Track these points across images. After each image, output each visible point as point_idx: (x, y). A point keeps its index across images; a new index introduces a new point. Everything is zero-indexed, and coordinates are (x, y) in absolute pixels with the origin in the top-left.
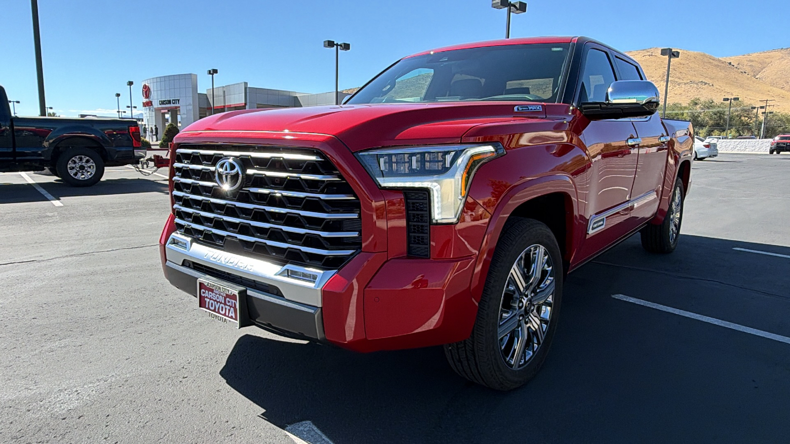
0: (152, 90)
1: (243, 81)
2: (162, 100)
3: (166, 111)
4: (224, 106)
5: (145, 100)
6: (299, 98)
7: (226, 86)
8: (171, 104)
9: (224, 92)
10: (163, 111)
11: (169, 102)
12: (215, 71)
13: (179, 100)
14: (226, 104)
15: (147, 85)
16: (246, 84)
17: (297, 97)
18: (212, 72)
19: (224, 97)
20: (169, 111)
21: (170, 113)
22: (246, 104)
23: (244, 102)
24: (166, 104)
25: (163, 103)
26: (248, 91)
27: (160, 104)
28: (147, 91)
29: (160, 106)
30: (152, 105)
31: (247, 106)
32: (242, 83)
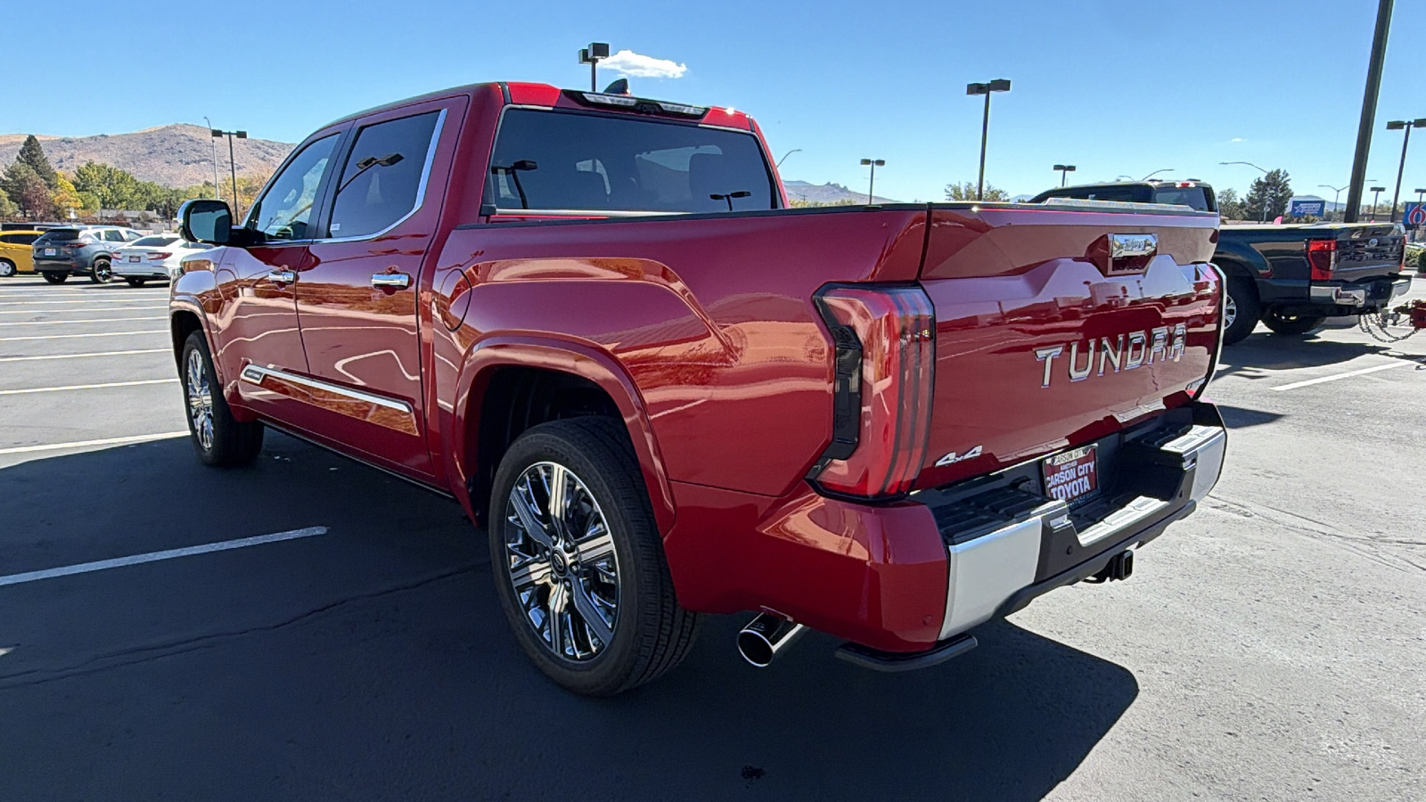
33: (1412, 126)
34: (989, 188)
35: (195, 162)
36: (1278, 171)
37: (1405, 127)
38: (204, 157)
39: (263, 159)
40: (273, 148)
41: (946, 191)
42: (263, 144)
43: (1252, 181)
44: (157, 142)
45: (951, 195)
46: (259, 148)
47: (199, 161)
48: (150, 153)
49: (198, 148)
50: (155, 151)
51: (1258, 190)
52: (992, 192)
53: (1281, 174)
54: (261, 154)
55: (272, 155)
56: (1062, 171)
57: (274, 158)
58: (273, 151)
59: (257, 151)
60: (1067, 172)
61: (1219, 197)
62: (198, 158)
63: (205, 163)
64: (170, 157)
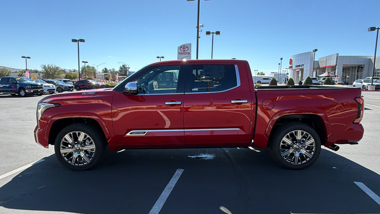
0: (293, 61)
1: (336, 53)
2: (297, 65)
3: (299, 70)
4: (326, 67)
5: (290, 66)
6: (372, 59)
7: (328, 56)
8: (300, 67)
9: (326, 59)
10: (297, 70)
11: (299, 66)
12: (316, 50)
13: (304, 65)
14: (327, 66)
15: (291, 59)
16: (338, 54)
17: (371, 59)
18: (314, 51)
19: (326, 62)
20: (300, 70)
21: (301, 71)
22: (336, 65)
23: (335, 64)
24: (298, 67)
25: (297, 66)
26: (338, 58)
27: (295, 67)
28: (291, 62)
29: (295, 68)
30: (292, 68)
31: (337, 66)
32: (336, 54)
33: (161, 58)
34: (55, 66)
36: (124, 65)
37: (160, 58)
41: (41, 66)
43: (119, 67)
45: (43, 68)
51: (121, 69)
52: (56, 67)
53: (125, 65)
56: (84, 63)
60: (86, 63)
61: (112, 70)
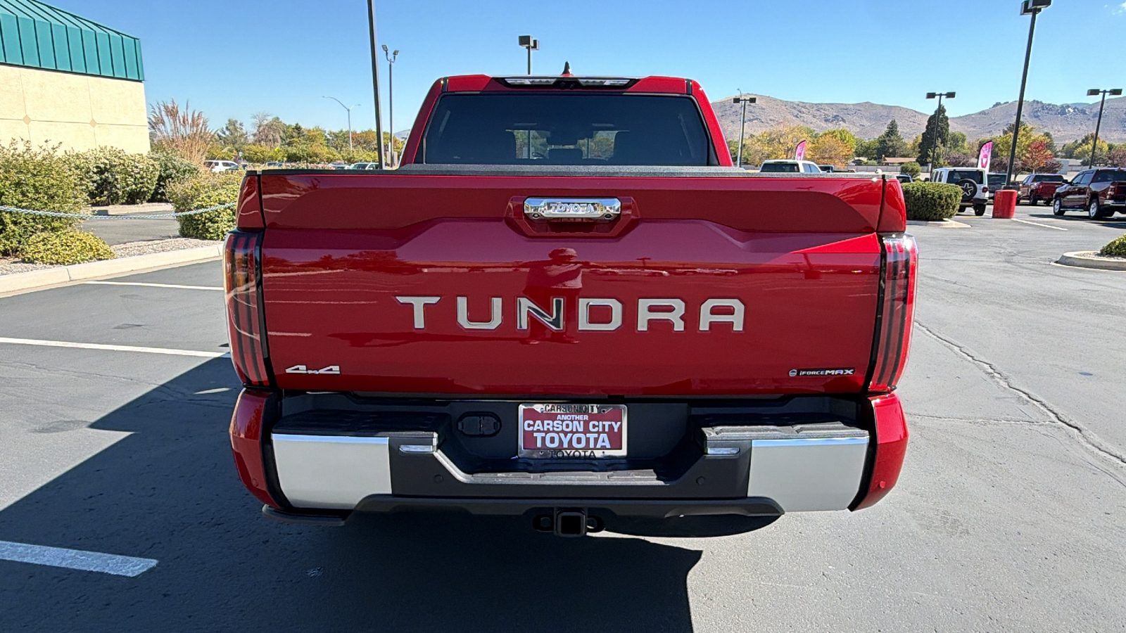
35: (750, 121)
38: (756, 117)
39: (796, 116)
40: (805, 107)
42: (798, 105)
44: (727, 108)
46: (795, 108)
47: (753, 120)
48: (723, 116)
49: (753, 111)
50: (726, 114)
54: (796, 112)
55: (804, 113)
57: (804, 115)
58: (803, 110)
59: (794, 110)
62: (752, 118)
63: (756, 121)
64: (732, 118)
